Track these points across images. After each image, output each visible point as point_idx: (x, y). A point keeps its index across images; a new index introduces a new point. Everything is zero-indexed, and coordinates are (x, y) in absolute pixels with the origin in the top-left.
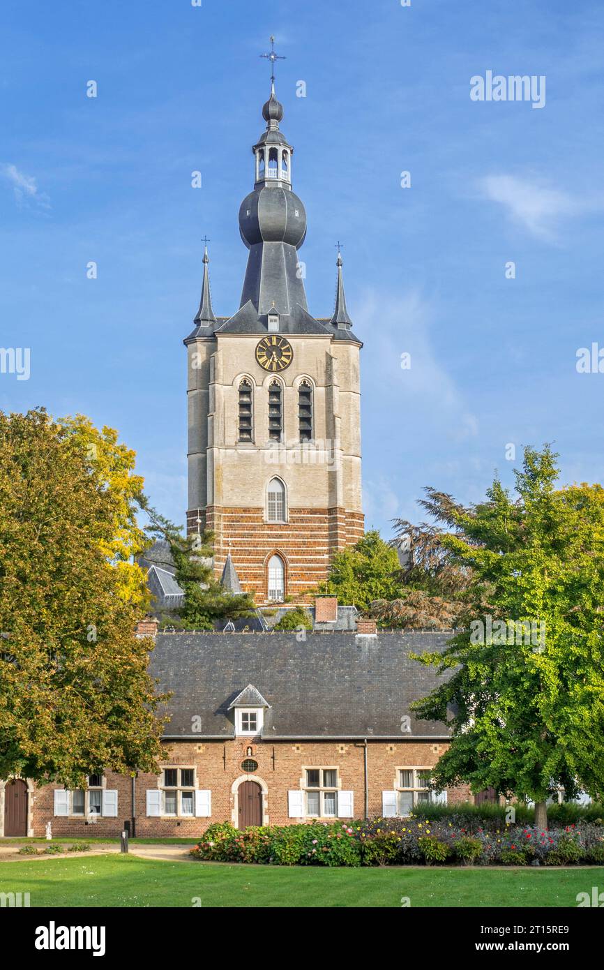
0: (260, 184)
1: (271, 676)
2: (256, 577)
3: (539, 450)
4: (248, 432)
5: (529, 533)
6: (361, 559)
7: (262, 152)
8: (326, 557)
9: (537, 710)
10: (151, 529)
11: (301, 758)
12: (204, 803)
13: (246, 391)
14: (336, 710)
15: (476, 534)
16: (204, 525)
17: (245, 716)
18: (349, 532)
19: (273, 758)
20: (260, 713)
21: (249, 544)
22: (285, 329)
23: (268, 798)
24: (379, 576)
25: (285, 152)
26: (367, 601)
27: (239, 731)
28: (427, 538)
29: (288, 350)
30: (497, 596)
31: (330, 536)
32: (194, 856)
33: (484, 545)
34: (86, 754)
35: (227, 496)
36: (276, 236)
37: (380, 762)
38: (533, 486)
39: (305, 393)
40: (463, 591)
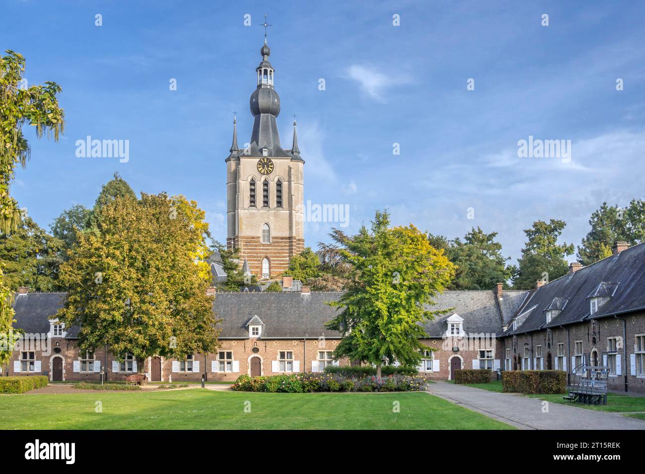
0: (260, 86)
1: (265, 312)
2: (257, 267)
3: (382, 212)
4: (254, 202)
5: (376, 249)
6: (303, 260)
7: (260, 71)
8: (288, 258)
9: (378, 326)
10: (212, 246)
11: (277, 347)
12: (236, 366)
13: (253, 183)
14: (292, 326)
15: (354, 249)
16: (234, 244)
17: (253, 329)
18: (297, 247)
19: (265, 347)
20: (260, 327)
21: (254, 253)
22: (270, 155)
23: (263, 364)
24: (310, 267)
25: (271, 71)
26: (305, 278)
27: (251, 335)
28: (332, 250)
29: (271, 164)
30: (362, 276)
31: (290, 249)
32: (233, 389)
33: (357, 253)
34: (186, 345)
35: (245, 231)
36: (267, 111)
37: (311, 348)
38: (379, 228)
39: (279, 184)
40: (347, 274)
